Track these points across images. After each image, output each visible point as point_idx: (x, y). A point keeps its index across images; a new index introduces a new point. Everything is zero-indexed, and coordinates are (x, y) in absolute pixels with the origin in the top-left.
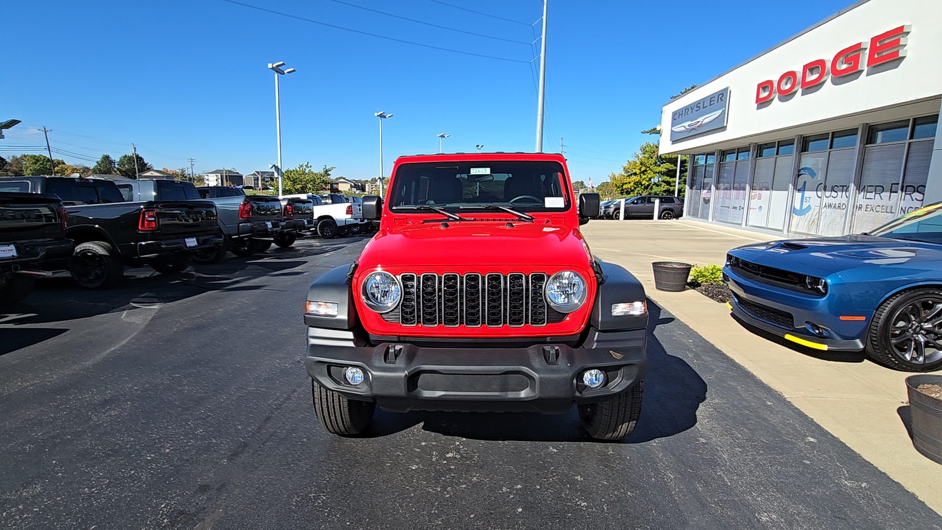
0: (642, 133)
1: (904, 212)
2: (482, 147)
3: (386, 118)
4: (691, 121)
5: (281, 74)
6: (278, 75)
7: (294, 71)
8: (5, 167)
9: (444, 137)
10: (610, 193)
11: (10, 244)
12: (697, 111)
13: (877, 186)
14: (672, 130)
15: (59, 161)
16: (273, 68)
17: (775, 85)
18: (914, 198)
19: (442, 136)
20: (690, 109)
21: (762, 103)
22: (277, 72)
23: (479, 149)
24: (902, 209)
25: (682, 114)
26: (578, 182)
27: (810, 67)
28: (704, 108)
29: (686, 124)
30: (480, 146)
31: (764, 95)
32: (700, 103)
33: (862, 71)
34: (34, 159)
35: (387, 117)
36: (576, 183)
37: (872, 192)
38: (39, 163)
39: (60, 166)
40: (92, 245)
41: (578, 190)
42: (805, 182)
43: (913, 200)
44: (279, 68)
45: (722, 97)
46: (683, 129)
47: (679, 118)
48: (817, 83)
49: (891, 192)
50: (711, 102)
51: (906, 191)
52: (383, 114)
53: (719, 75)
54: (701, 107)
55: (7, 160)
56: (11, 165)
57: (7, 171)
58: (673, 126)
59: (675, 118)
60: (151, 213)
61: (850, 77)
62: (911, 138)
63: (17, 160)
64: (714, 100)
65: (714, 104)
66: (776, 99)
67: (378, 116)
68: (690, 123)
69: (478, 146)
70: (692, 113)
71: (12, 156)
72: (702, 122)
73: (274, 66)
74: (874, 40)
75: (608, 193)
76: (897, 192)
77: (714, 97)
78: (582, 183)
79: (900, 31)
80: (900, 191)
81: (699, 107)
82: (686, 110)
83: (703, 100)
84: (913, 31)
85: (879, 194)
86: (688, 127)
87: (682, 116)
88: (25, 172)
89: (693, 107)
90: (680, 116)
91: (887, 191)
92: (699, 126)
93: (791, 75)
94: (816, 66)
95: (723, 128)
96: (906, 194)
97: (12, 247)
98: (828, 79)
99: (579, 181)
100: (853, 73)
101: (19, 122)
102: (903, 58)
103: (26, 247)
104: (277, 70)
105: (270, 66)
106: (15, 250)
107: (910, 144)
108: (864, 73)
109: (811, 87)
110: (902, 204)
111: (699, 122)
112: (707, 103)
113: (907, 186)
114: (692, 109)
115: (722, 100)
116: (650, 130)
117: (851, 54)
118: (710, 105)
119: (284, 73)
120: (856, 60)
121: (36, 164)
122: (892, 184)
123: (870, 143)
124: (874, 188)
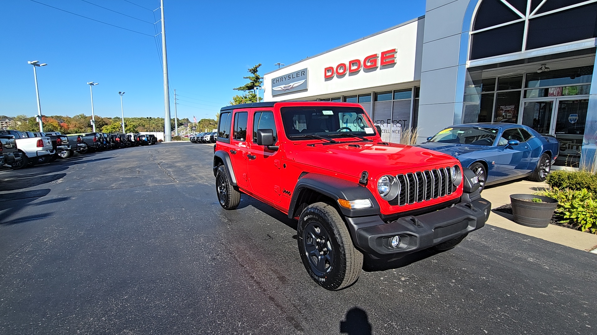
0: (233, 89)
1: (394, 132)
2: (124, 93)
3: (40, 66)
4: (285, 85)
9: (93, 85)
10: (207, 126)
12: (288, 79)
13: (381, 121)
14: (272, 89)
17: (335, 70)
18: (397, 126)
19: (91, 84)
20: (284, 78)
21: (328, 78)
23: (121, 95)
24: (393, 131)
25: (278, 81)
26: (184, 119)
27: (352, 63)
28: (293, 78)
29: (282, 86)
30: (122, 93)
31: (329, 74)
32: (290, 75)
33: (378, 67)
36: (183, 119)
37: (379, 123)
42: (347, 119)
43: (397, 127)
45: (303, 73)
46: (280, 89)
47: (276, 82)
48: (357, 71)
49: (388, 123)
50: (297, 75)
51: (394, 123)
52: (37, 63)
53: (300, 61)
54: (291, 78)
58: (273, 87)
59: (274, 82)
61: (372, 70)
62: (394, 99)
64: (299, 74)
65: (299, 76)
66: (335, 76)
67: (32, 64)
68: (284, 86)
69: (120, 93)
70: (285, 80)
72: (293, 86)
74: (383, 54)
75: (206, 126)
76: (390, 123)
77: (299, 73)
78: (188, 119)
79: (394, 51)
80: (391, 123)
81: (290, 77)
82: (281, 78)
83: (292, 74)
84: (399, 51)
85: (383, 124)
86: (283, 88)
87: (279, 82)
89: (285, 77)
90: (278, 82)
91: (386, 123)
92: (291, 88)
93: (342, 65)
94: (355, 62)
95: (306, 90)
96: (394, 124)
98: (362, 69)
99: (186, 118)
100: (373, 68)
102: (396, 63)
107: (393, 102)
108: (379, 68)
109: (354, 73)
110: (393, 129)
111: (290, 86)
112: (295, 76)
113: (394, 121)
114: (285, 79)
115: (304, 75)
116: (238, 88)
117: (372, 58)
118: (297, 77)
120: (375, 61)
122: (388, 120)
123: (376, 101)
124: (380, 121)
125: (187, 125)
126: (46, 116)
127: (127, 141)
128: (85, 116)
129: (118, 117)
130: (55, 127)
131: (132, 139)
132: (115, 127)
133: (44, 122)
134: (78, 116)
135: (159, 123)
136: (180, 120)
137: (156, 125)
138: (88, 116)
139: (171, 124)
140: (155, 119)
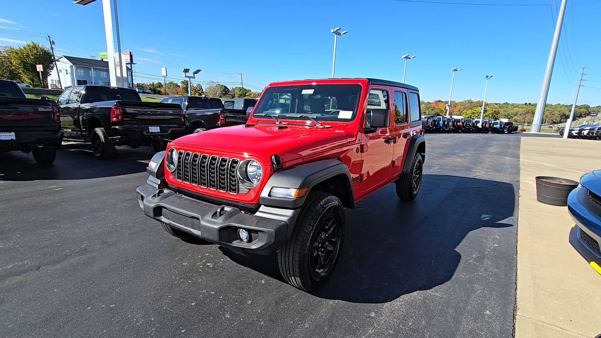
2: (491, 77)
5: (339, 35)
6: (337, 36)
7: (347, 32)
8: (229, 93)
9: (457, 70)
11: (158, 126)
15: (249, 90)
16: (334, 32)
22: (336, 34)
23: (488, 79)
30: (489, 77)
34: (240, 89)
35: (411, 58)
38: (241, 91)
39: (249, 92)
40: (200, 130)
41: (597, 114)
44: (338, 31)
52: (408, 57)
55: (230, 90)
56: (231, 92)
57: (230, 94)
60: (222, 116)
63: (234, 89)
67: (404, 58)
69: (487, 77)
71: (232, 87)
73: (335, 30)
88: (236, 95)
97: (158, 127)
101: (201, 70)
103: (164, 128)
104: (337, 33)
105: (332, 31)
106: (159, 129)
119: (341, 34)
121: (240, 91)
125: (596, 114)
126: (442, 101)
127: (471, 127)
128: (472, 101)
129: (507, 103)
130: (442, 110)
131: (479, 125)
132: (475, 112)
133: (435, 106)
134: (466, 101)
135: (555, 111)
136: (591, 107)
137: (551, 112)
138: (475, 101)
139: (574, 112)
140: (552, 106)
